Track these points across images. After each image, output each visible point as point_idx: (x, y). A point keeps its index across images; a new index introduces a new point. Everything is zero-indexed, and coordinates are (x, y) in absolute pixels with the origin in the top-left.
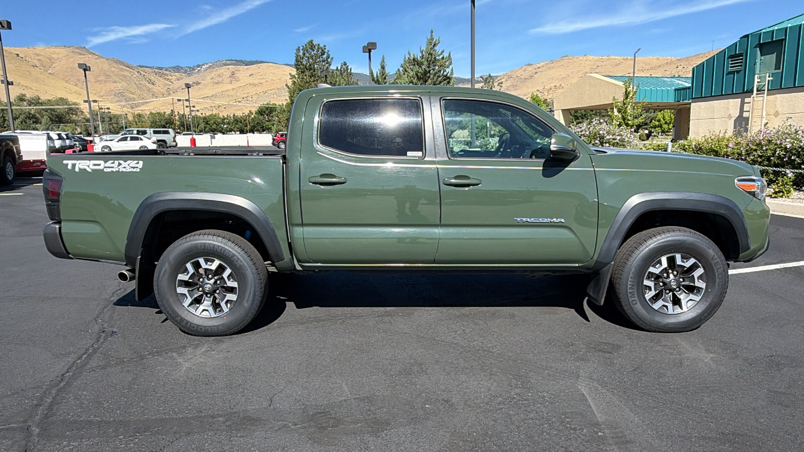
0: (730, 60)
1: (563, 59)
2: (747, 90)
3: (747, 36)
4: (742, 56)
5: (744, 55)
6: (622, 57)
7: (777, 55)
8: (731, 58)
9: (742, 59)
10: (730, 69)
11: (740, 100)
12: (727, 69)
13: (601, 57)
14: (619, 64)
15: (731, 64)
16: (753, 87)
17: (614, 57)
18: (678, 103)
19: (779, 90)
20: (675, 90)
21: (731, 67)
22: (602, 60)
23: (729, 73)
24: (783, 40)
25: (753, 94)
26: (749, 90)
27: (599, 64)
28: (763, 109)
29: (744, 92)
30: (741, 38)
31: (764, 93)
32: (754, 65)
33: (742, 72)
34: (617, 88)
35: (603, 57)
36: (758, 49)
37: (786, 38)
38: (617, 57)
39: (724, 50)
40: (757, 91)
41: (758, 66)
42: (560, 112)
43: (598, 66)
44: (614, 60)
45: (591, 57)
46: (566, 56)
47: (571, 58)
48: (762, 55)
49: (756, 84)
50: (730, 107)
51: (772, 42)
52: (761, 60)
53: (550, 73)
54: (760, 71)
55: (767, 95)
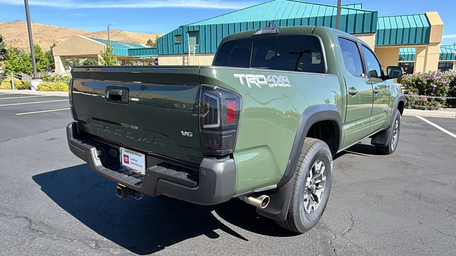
0: (176, 37)
1: (16, 22)
2: (185, 53)
3: (182, 27)
4: (181, 36)
5: (182, 35)
6: (59, 27)
7: (196, 37)
8: (176, 36)
9: (181, 37)
10: (176, 42)
11: (182, 57)
12: (175, 42)
13: (44, 25)
14: (57, 31)
15: (176, 39)
16: (188, 51)
17: (53, 26)
18: (130, 57)
19: (199, 54)
20: (128, 50)
21: (176, 41)
22: (45, 27)
23: (176, 44)
24: (198, 31)
25: (189, 55)
26: (186, 53)
27: (45, 29)
28: (194, 62)
29: (184, 54)
30: (179, 27)
31: (193, 55)
32: (187, 41)
33: (182, 44)
34: (99, 46)
35: (46, 25)
36: (188, 34)
37: (200, 31)
38: (55, 26)
39: (172, 32)
40: (191, 54)
41: (189, 42)
42: (58, 57)
43: (43, 30)
44: (53, 28)
45: (38, 24)
46: (19, 21)
47: (23, 22)
48: (190, 37)
49: (189, 50)
50: (178, 61)
51: (194, 31)
52: (190, 39)
53: (8, 30)
54: (190, 44)
55: (195, 56)
